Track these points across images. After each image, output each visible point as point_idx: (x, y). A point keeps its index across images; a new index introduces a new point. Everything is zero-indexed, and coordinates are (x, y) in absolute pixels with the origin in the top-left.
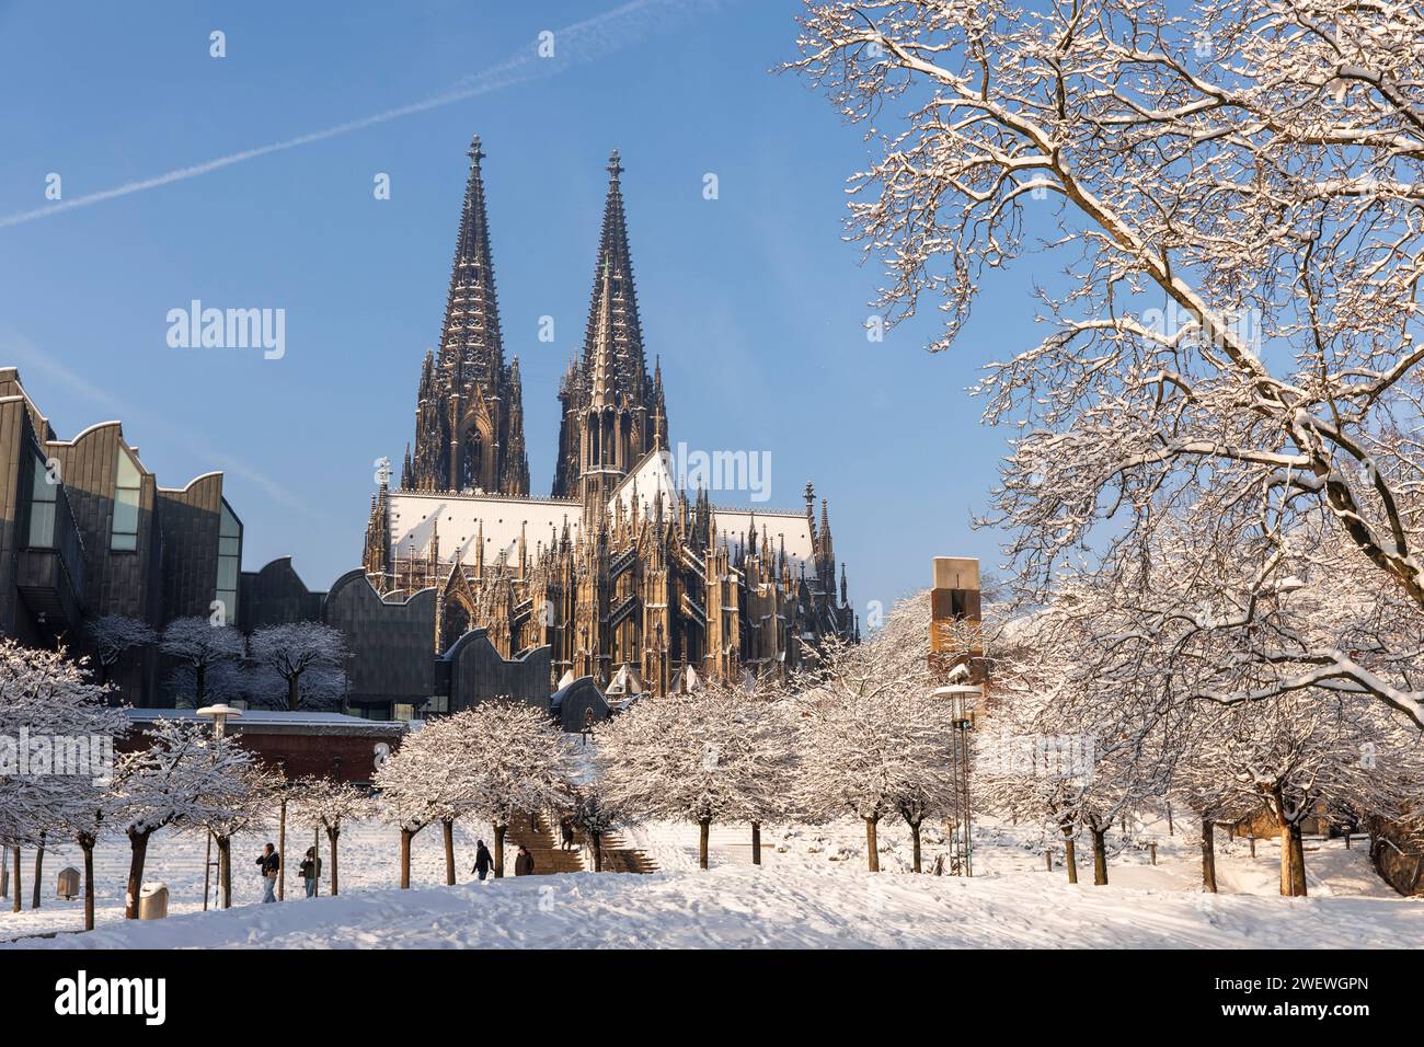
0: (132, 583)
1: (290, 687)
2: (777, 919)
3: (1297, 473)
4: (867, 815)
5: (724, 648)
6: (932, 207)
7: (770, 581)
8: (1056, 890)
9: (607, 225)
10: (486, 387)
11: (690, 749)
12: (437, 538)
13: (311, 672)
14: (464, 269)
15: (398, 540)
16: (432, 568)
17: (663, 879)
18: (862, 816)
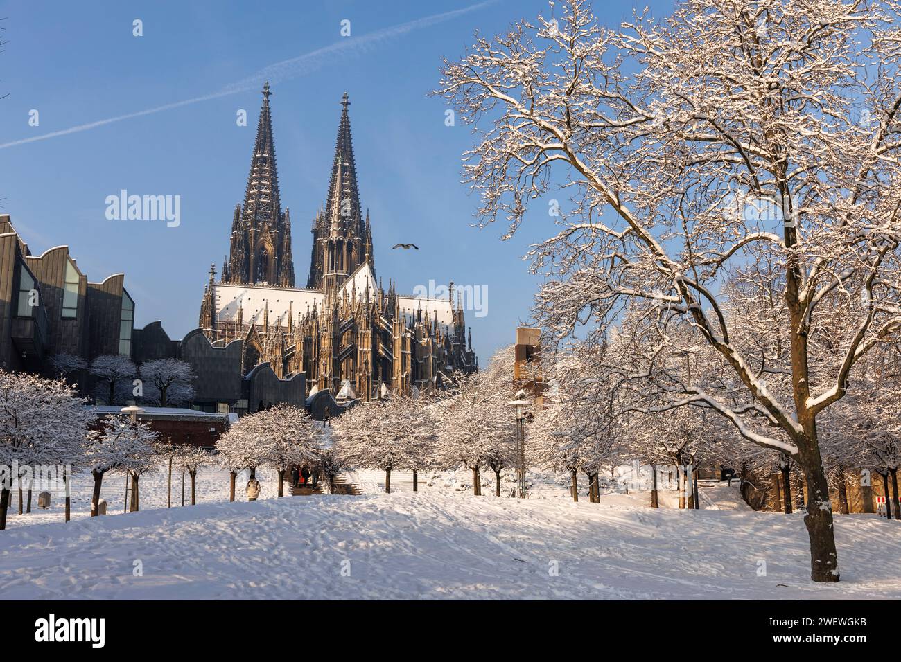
0: (74, 336)
1: (162, 394)
2: (423, 518)
3: (673, 304)
4: (472, 467)
5: (402, 374)
6: (504, 168)
7: (429, 337)
8: (565, 505)
9: (340, 135)
10: (270, 225)
11: (381, 431)
12: (242, 310)
13: (174, 386)
14: (259, 158)
15: (220, 311)
16: (239, 327)
17: (366, 498)
18: (469, 467)
